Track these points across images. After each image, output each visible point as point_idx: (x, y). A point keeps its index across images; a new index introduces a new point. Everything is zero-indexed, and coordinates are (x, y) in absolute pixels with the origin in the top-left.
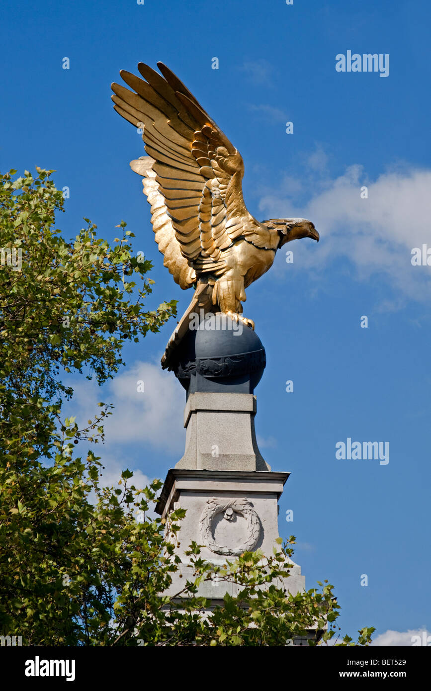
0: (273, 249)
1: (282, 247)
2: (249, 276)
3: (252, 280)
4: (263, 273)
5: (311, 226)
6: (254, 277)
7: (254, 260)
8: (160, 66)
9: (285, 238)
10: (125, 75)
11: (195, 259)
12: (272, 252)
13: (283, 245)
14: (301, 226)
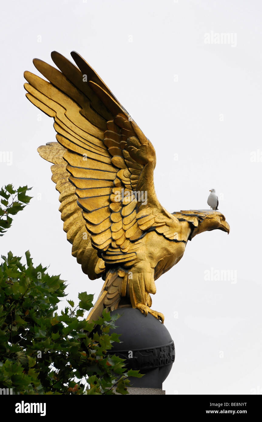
0: (184, 241)
1: (193, 239)
2: (159, 268)
3: (162, 272)
4: (173, 265)
5: (222, 218)
6: (164, 269)
7: (165, 252)
8: (74, 55)
9: (195, 230)
10: (37, 63)
11: (105, 250)
12: (183, 244)
13: (193, 237)
14: (212, 218)
